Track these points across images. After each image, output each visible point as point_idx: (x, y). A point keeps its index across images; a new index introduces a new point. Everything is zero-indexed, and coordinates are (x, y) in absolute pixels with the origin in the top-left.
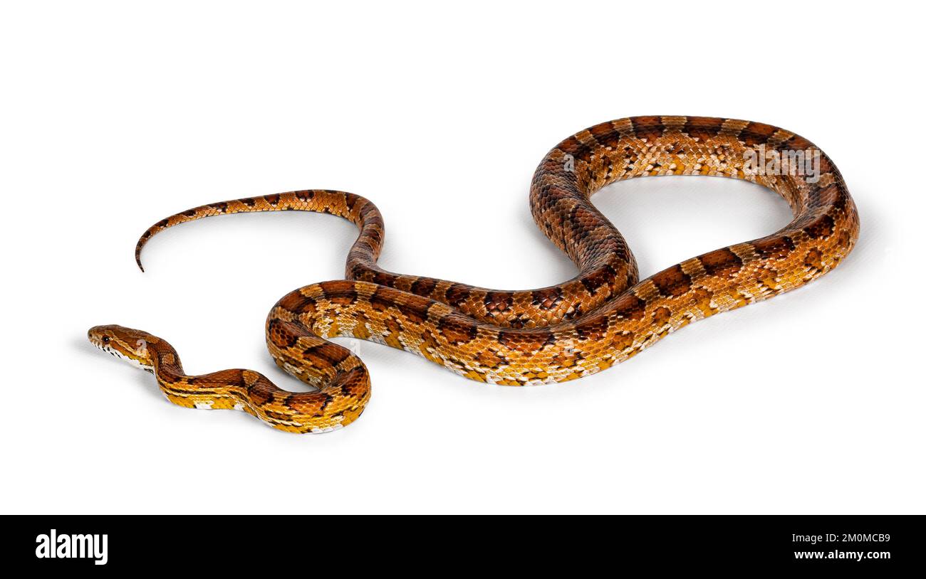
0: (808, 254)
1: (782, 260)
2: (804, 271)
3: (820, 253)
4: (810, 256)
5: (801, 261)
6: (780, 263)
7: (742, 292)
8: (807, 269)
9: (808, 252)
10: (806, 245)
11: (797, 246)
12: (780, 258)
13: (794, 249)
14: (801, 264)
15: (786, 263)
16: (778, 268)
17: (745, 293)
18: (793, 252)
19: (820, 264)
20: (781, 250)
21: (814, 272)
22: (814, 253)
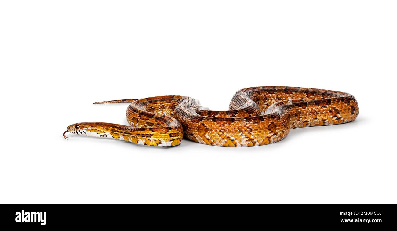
0: (270, 124)
1: (256, 124)
2: (267, 132)
3: (275, 126)
4: (271, 125)
5: (266, 127)
6: (255, 125)
7: (228, 135)
8: (269, 132)
9: (270, 123)
10: (269, 120)
11: (265, 120)
12: (255, 123)
13: (263, 120)
14: (266, 128)
15: (258, 126)
16: (253, 127)
17: (230, 136)
18: (263, 122)
19: (276, 131)
20: (257, 120)
21: (272, 134)
22: (272, 124)
